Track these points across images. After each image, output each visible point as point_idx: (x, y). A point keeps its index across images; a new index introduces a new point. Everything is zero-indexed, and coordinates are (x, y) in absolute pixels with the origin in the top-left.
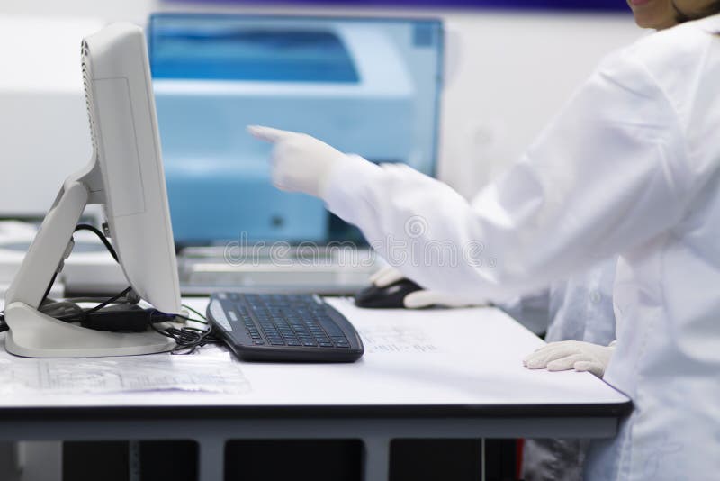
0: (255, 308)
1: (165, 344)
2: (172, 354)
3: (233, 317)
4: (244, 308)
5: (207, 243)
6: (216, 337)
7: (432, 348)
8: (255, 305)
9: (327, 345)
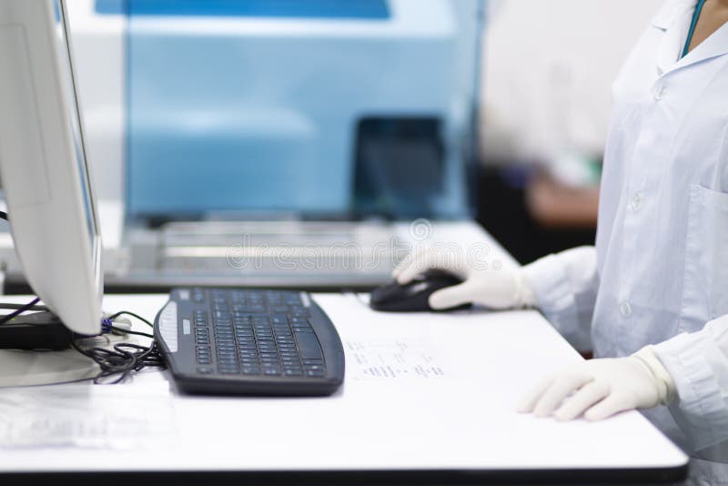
0: (219, 314)
1: (87, 369)
2: (95, 383)
3: (187, 329)
4: (205, 314)
5: (197, 216)
6: (157, 357)
7: (438, 372)
8: (220, 311)
9: (296, 373)
